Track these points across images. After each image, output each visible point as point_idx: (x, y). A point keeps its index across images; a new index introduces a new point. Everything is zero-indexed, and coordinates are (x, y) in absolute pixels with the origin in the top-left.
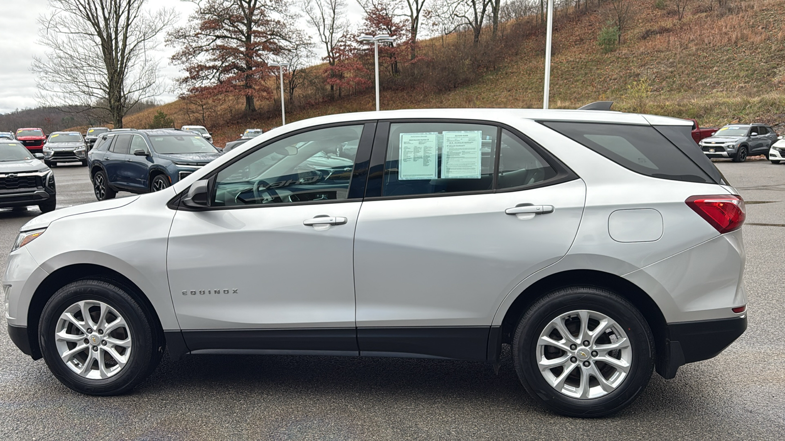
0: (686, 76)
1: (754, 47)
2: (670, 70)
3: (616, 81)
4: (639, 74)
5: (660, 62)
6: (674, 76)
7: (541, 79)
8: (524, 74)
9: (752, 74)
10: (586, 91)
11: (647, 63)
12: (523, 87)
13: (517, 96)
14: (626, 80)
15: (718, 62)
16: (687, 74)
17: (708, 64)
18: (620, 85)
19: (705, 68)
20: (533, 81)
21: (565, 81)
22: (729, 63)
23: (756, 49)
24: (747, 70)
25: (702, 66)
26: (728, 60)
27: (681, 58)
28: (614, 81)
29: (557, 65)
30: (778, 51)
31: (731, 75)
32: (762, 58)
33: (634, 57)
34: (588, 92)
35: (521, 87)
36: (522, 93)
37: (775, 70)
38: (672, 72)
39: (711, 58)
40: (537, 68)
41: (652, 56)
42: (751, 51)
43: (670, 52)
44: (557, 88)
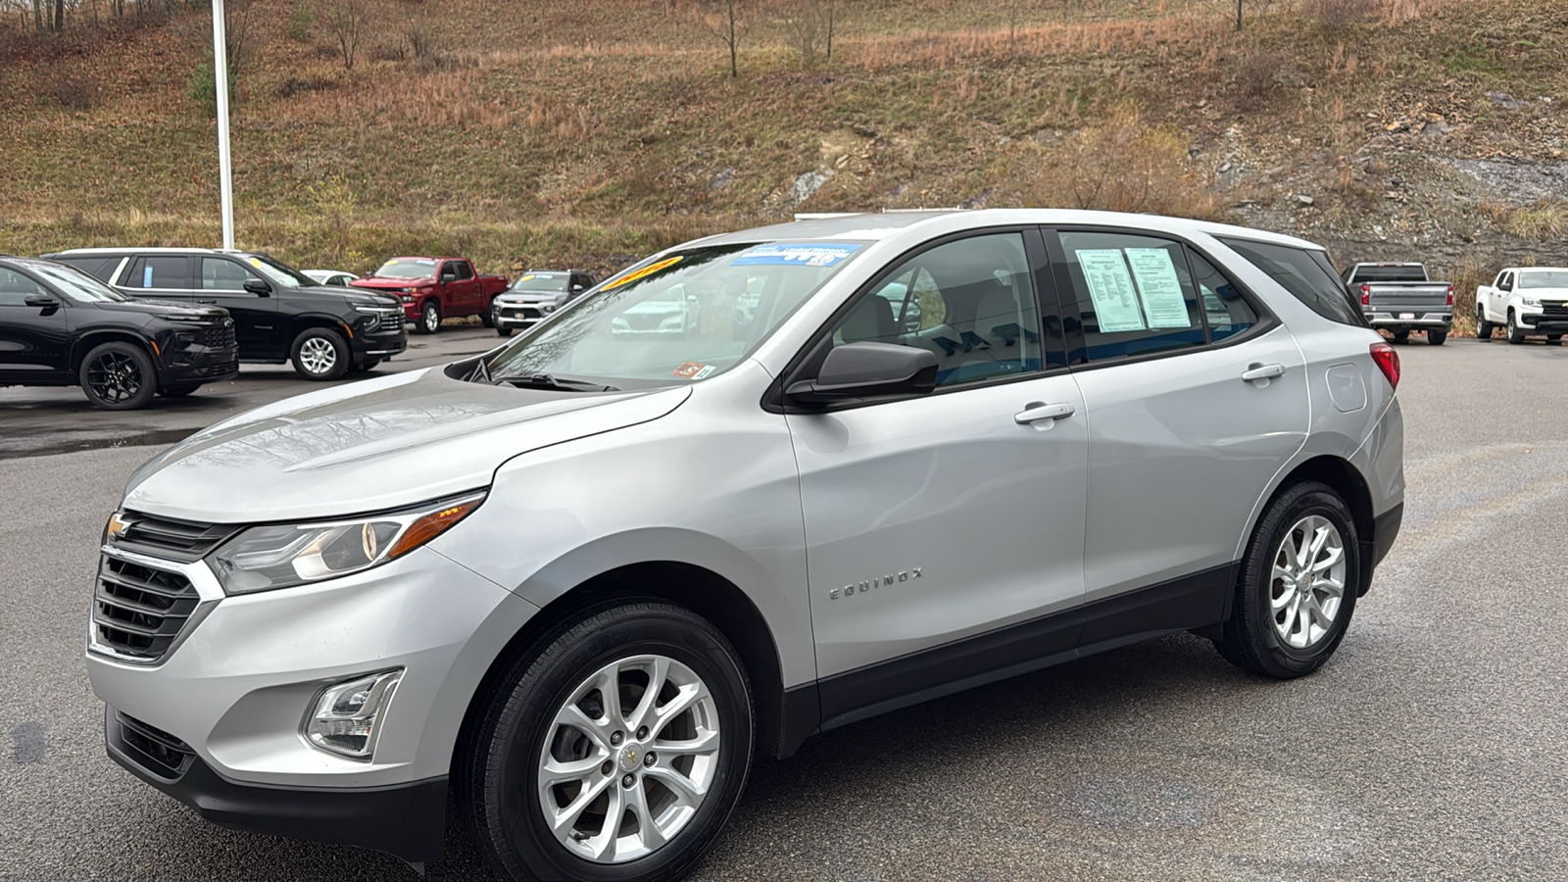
0: (385, 177)
1: (494, 136)
2: (352, 162)
3: (245, 176)
4: (291, 167)
5: (328, 146)
6: (363, 175)
7: (71, 159)
8: (25, 144)
9: (502, 183)
10: (185, 192)
11: (302, 145)
12: (29, 173)
13: (19, 192)
14: (266, 176)
15: (437, 156)
16: (387, 174)
17: (421, 158)
18: (255, 185)
19: (417, 165)
20: (50, 163)
21: (131, 169)
22: (458, 160)
23: (499, 139)
24: (491, 176)
25: (411, 161)
26: (455, 154)
27: (368, 141)
28: (240, 176)
29: (103, 131)
30: (534, 147)
31: (466, 182)
32: (510, 157)
33: (273, 131)
34: (190, 195)
35: (25, 173)
36: (29, 187)
37: (537, 179)
38: (356, 167)
39: (424, 147)
40: (54, 133)
41: (310, 133)
42: (491, 142)
43: (345, 128)
44: (117, 182)
